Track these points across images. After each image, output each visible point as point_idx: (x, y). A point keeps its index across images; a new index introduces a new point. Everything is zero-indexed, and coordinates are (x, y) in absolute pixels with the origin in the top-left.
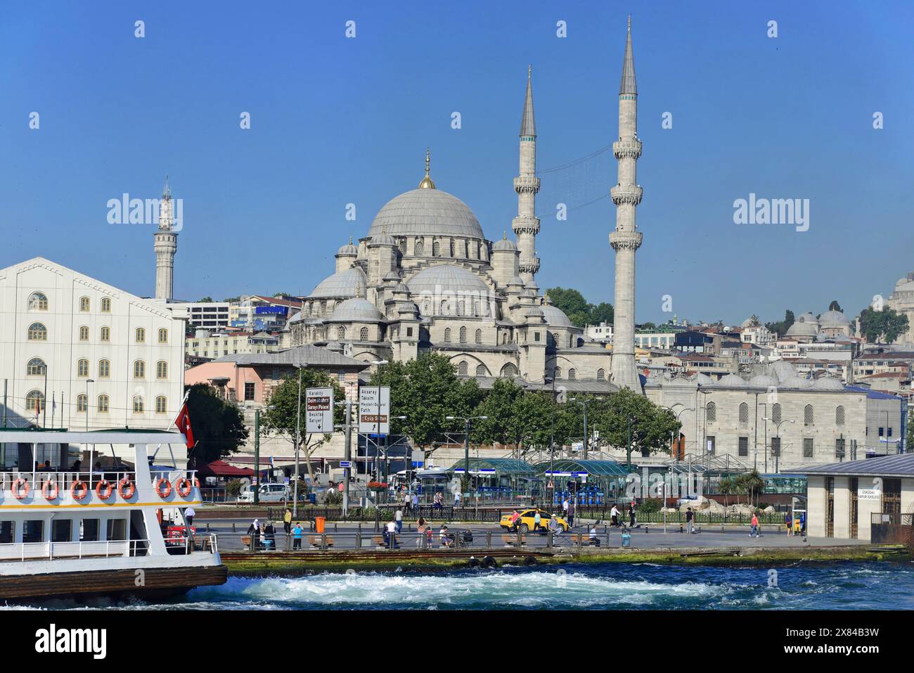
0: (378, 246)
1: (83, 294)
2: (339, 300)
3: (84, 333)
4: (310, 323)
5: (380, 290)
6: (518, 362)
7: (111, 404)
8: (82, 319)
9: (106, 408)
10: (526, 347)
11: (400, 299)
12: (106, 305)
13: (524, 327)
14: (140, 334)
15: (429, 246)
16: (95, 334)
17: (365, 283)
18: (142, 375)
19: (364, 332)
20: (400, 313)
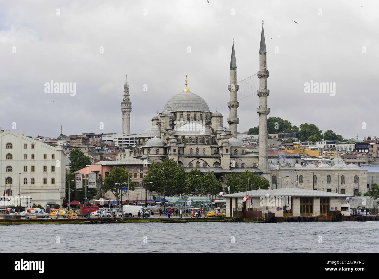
0: (164, 116)
1: (25, 143)
2: (150, 138)
3: (26, 156)
4: (139, 148)
5: (165, 134)
6: (220, 161)
7: (35, 181)
8: (25, 152)
9: (34, 183)
10: (222, 155)
11: (171, 138)
12: (33, 146)
13: (222, 147)
14: (45, 156)
15: (185, 115)
16: (29, 157)
17: (160, 131)
18: (46, 171)
19: (157, 151)
20: (171, 143)
